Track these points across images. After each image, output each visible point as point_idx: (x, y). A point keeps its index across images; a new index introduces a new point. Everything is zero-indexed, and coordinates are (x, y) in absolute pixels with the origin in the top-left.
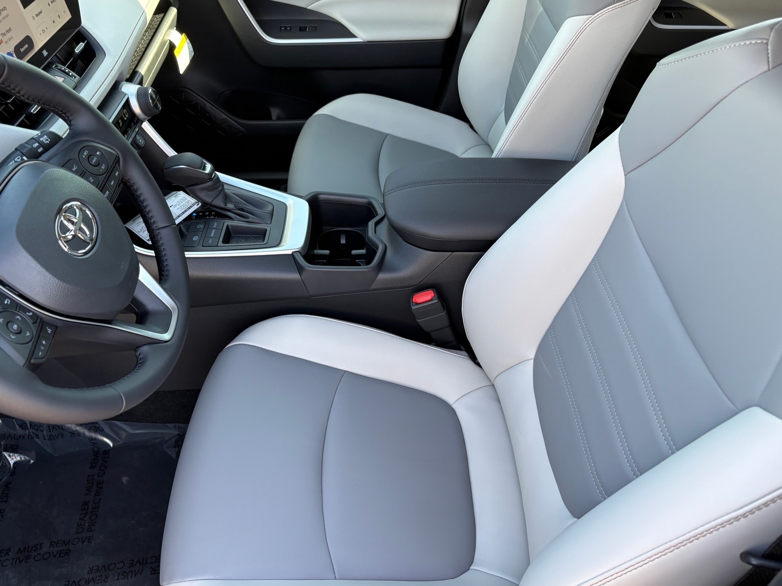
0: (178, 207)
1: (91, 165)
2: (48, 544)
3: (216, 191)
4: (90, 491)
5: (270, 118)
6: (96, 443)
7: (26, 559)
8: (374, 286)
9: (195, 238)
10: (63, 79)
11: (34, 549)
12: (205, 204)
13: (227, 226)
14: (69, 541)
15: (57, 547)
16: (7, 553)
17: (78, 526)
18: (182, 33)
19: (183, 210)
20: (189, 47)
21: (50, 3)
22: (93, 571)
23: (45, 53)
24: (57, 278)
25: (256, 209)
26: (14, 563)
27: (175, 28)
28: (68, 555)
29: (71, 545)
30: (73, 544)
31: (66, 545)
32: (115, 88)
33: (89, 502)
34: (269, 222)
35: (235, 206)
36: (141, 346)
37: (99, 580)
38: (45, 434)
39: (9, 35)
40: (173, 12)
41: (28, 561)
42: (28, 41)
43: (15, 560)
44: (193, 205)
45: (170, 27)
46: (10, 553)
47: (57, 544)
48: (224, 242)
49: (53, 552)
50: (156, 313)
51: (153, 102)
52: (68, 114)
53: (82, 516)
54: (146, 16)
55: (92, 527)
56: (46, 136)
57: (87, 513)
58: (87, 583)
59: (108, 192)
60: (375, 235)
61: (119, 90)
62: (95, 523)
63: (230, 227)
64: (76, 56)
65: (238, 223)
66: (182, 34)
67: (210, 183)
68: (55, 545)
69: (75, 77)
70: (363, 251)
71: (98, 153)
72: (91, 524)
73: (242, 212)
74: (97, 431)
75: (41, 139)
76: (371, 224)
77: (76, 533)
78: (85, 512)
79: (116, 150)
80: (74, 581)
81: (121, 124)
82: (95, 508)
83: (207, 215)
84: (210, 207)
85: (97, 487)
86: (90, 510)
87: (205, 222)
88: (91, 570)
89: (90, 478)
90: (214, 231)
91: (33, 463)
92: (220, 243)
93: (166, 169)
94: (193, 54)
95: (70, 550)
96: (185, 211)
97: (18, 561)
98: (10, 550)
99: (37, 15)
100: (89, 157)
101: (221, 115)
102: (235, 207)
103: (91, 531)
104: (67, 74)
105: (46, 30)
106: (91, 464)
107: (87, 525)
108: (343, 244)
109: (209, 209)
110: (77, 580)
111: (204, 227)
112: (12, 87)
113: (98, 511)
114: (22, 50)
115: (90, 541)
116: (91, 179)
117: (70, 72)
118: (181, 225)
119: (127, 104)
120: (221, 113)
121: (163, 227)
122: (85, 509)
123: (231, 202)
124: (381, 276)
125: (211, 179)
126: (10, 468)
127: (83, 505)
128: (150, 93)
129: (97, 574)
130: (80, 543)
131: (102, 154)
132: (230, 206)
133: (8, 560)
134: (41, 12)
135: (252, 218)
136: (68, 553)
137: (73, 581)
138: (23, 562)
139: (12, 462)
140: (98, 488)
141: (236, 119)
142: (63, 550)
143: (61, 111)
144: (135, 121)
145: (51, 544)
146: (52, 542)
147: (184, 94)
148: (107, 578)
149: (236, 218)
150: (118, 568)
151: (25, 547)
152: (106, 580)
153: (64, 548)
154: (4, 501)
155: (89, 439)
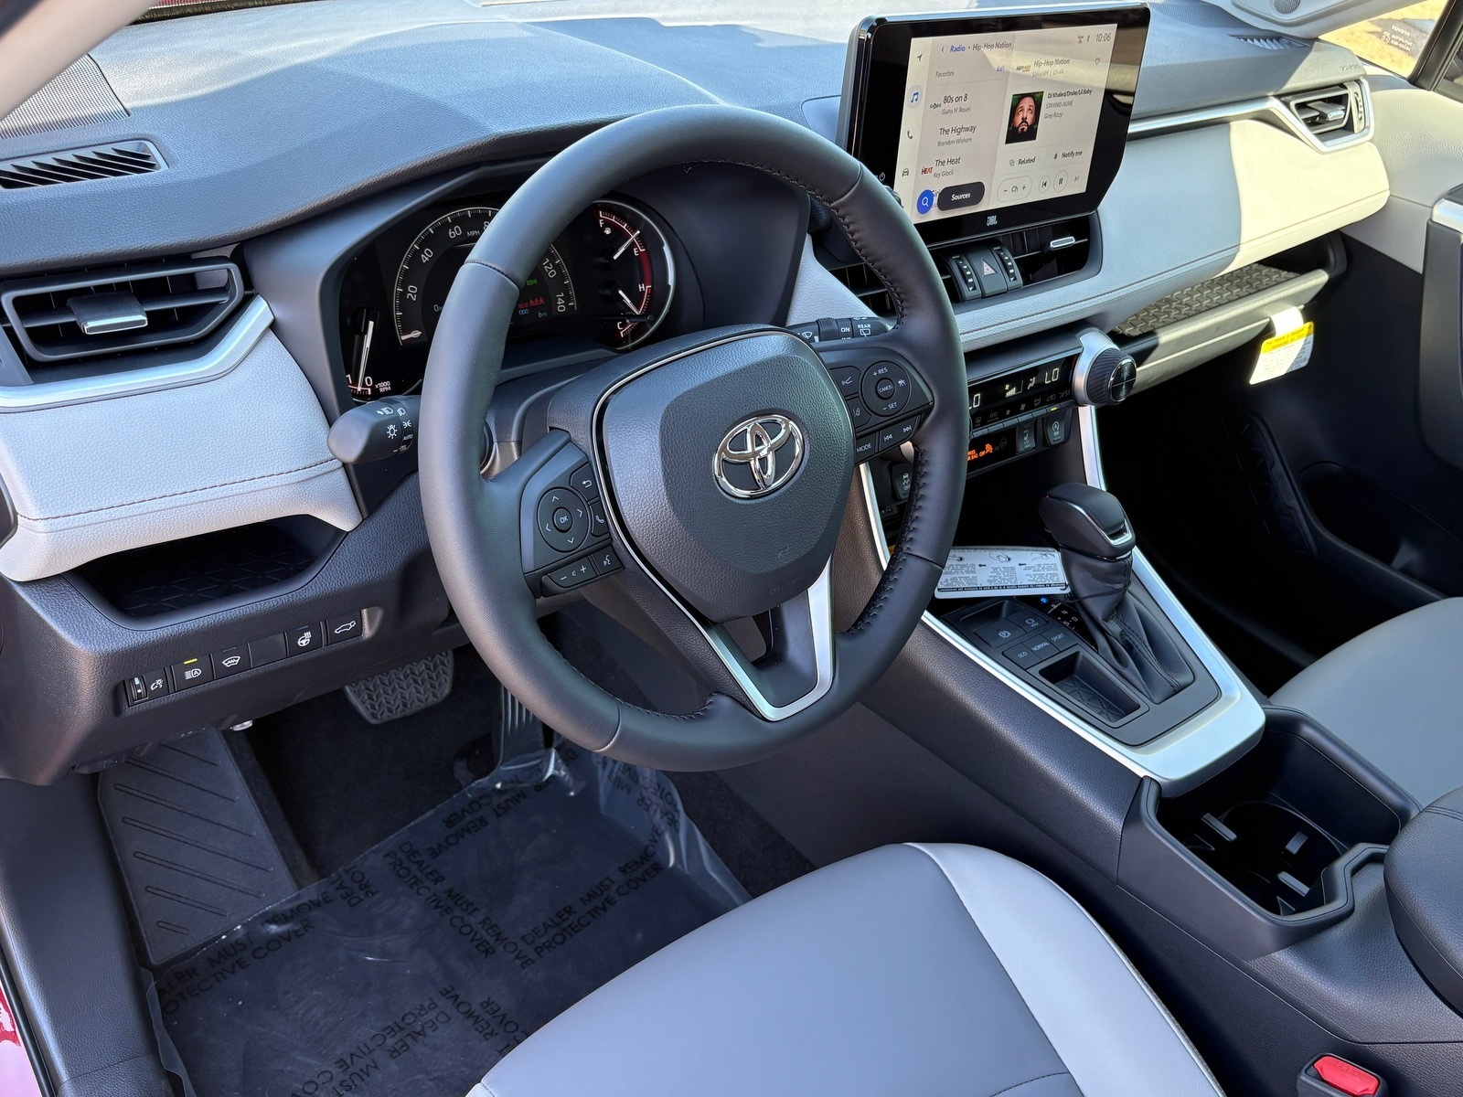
0: (1031, 572)
1: (877, 392)
2: (482, 917)
3: (1107, 585)
4: (590, 901)
5: (1388, 560)
6: (656, 842)
7: (445, 910)
8: (1256, 965)
9: (1004, 634)
10: (993, 272)
11: (464, 906)
12: (1074, 595)
13: (1076, 654)
14: (505, 939)
15: (487, 931)
16: (436, 881)
17: (533, 931)
18: (1306, 319)
19: (1034, 583)
20: (1303, 348)
21: (1060, 156)
22: (488, 1008)
23: (992, 220)
24: (669, 498)
25: (1155, 663)
26: (429, 901)
27: (1302, 307)
28: (486, 956)
29: (501, 947)
30: (504, 948)
31: (497, 940)
32: (1071, 329)
33: (574, 912)
34: (1156, 700)
35: (1122, 633)
36: (723, 694)
37: (482, 1027)
38: (616, 770)
39: (948, 167)
40: (1319, 279)
41: (444, 913)
42: (977, 190)
43: (434, 898)
44: (1060, 585)
45: (1292, 299)
46: (439, 884)
47: (491, 928)
48: (1043, 673)
49: (476, 933)
50: (793, 671)
51: (1114, 382)
52: (905, 304)
53: (550, 923)
54: (1235, 255)
55: (546, 951)
56: (869, 326)
57: (559, 925)
58: (467, 1015)
59: (869, 446)
60: (1348, 875)
61: (1077, 335)
62: (554, 948)
63: (1080, 658)
64: (1046, 251)
65: (1100, 663)
66: (1306, 321)
67: (1105, 565)
68: (487, 927)
69: (1015, 279)
70: (1303, 889)
71: (901, 382)
72: (547, 944)
73: (1125, 651)
74: (670, 825)
75: (859, 326)
76: (1362, 850)
77: (522, 938)
78: (558, 920)
79: (935, 395)
80: (457, 996)
81: (1031, 385)
82: (573, 929)
83: (1062, 615)
84: (1077, 605)
85: (603, 904)
86: (565, 925)
87: (1047, 622)
88: (488, 1003)
89: (607, 882)
90: (1046, 644)
91: (572, 797)
92: (1035, 671)
93: (1051, 497)
94: (1304, 364)
95: (494, 951)
96: (1035, 586)
97: (435, 903)
98: (443, 878)
99: (1021, 162)
100: (883, 378)
101: (1292, 499)
102: (1121, 635)
103: (539, 953)
104: (1007, 268)
105: (1020, 188)
106: (627, 865)
107: (543, 940)
108: (1289, 853)
109: (1075, 607)
110: (462, 998)
111: (1036, 628)
112: (847, 220)
113: (571, 935)
114: (955, 198)
115: (525, 965)
116: (858, 410)
117: (1012, 267)
118: (1007, 602)
119: (1070, 363)
120: (1293, 494)
121: (918, 556)
122: (560, 917)
123: (1122, 622)
124: (1285, 959)
125: (1112, 558)
126: (543, 777)
127: (564, 909)
128: (1122, 366)
129: (488, 1017)
130: (513, 956)
131: (905, 387)
132: (1114, 627)
133: (429, 890)
134: (1033, 161)
135: (1132, 671)
136: (489, 952)
137: (458, 993)
138: (438, 910)
139: (551, 771)
140: (601, 906)
141: (1314, 523)
142: (487, 943)
143: (899, 295)
144: (1062, 395)
145: (484, 920)
146: (488, 919)
147: (1248, 426)
148: (491, 1034)
149: (1104, 651)
150: (515, 1037)
151: (458, 895)
152: (487, 1037)
153: (491, 940)
154: (497, 813)
155: (654, 826)
